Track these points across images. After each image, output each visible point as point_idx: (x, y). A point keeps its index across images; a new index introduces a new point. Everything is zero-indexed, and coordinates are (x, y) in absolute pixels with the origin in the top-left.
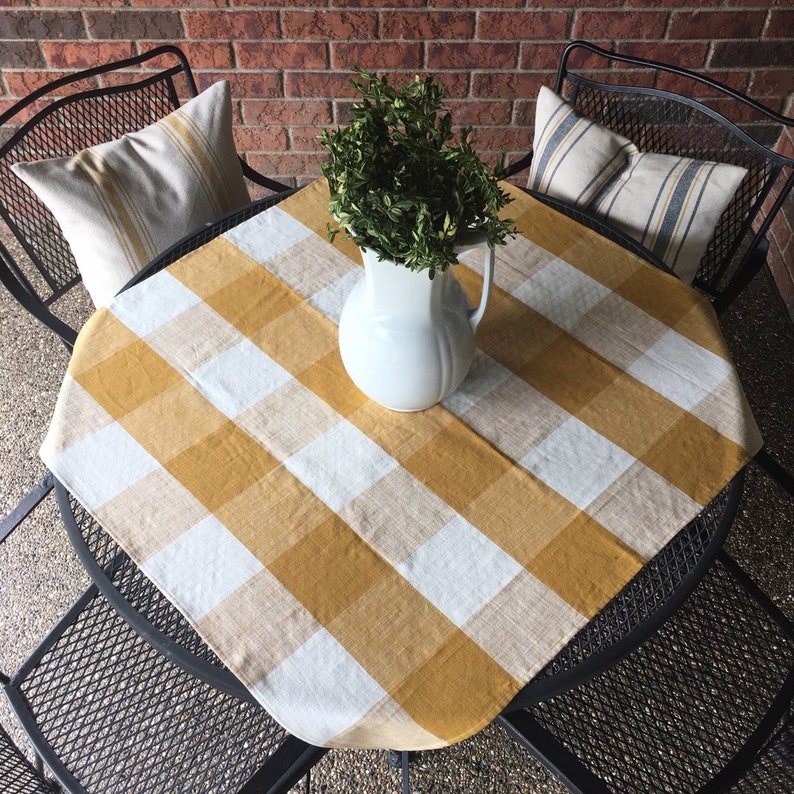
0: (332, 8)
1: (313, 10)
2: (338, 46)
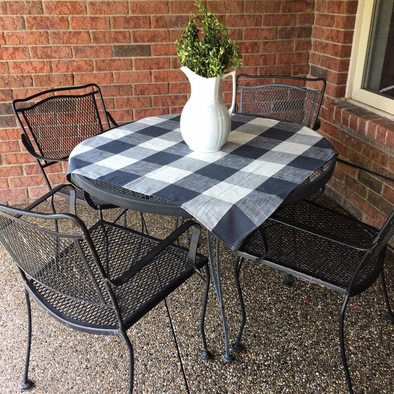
0: (134, 96)
1: (127, 97)
2: (136, 111)
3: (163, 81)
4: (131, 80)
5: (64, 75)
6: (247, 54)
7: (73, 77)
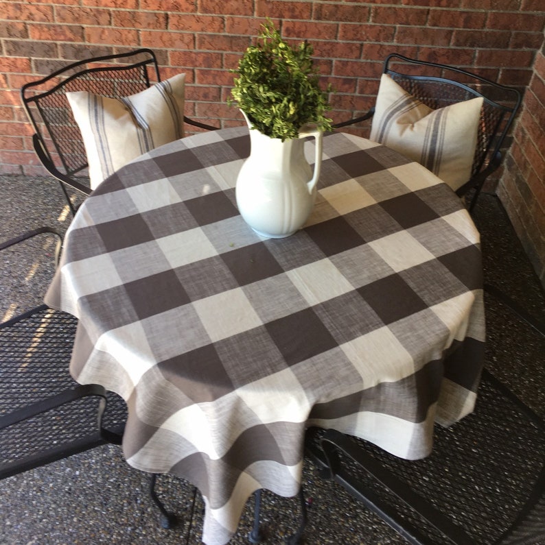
3: (297, 37)
4: (250, 30)
5: (155, 14)
6: (439, 8)
7: (167, 17)
